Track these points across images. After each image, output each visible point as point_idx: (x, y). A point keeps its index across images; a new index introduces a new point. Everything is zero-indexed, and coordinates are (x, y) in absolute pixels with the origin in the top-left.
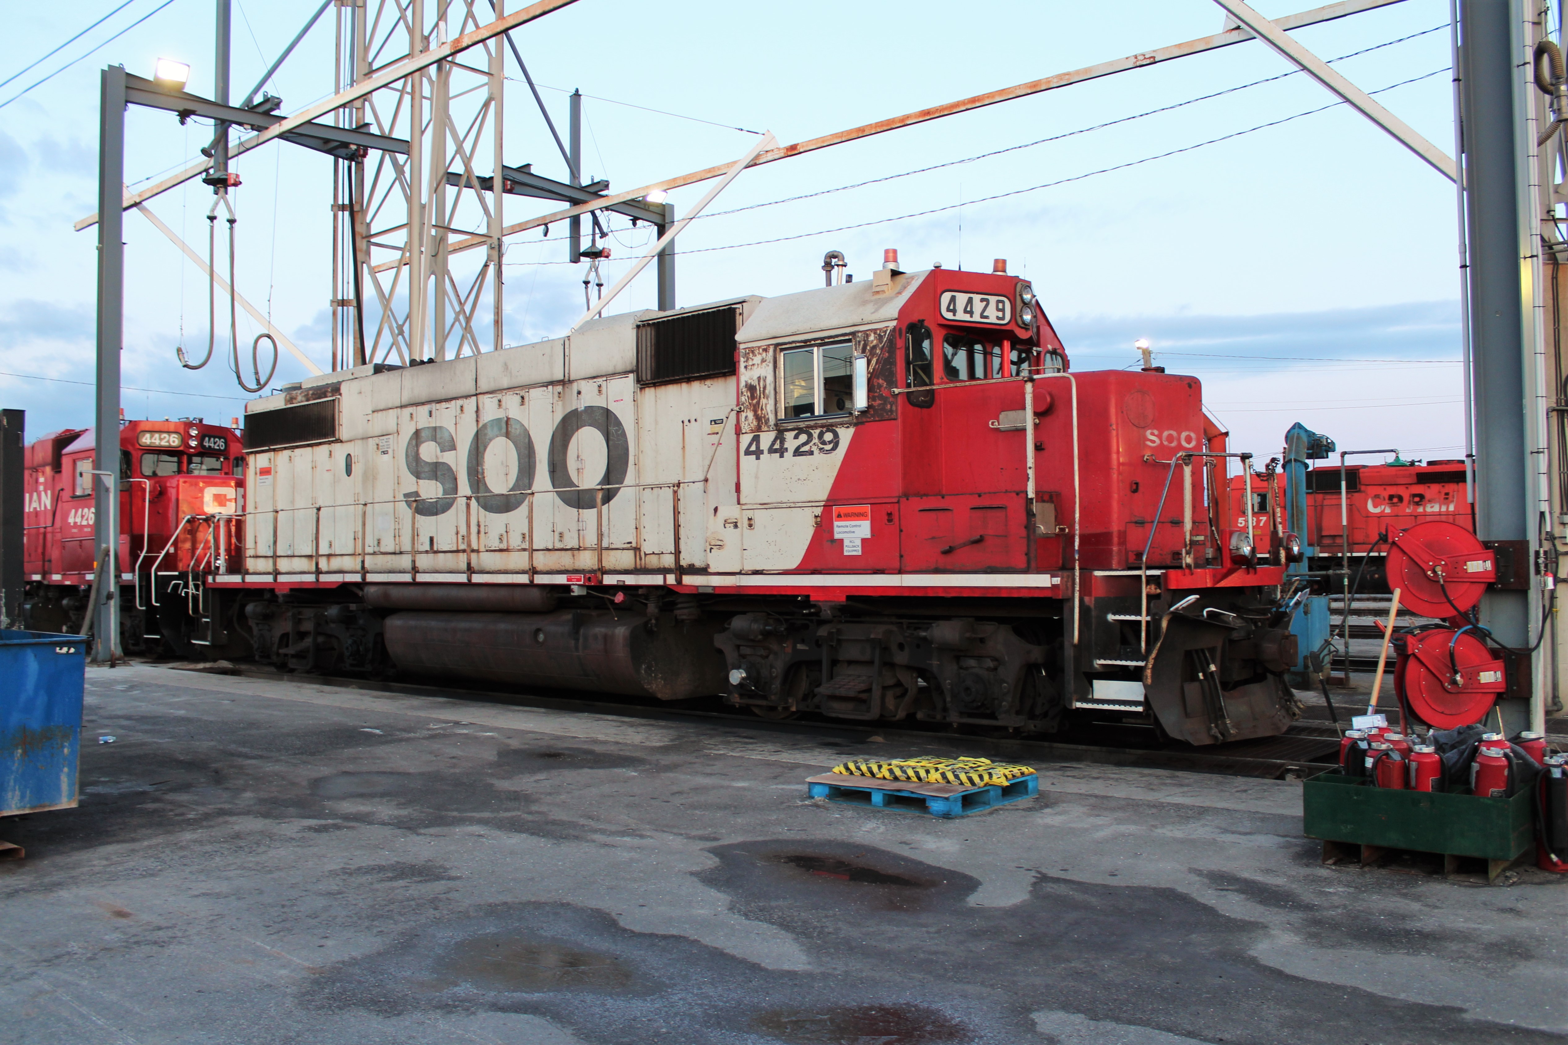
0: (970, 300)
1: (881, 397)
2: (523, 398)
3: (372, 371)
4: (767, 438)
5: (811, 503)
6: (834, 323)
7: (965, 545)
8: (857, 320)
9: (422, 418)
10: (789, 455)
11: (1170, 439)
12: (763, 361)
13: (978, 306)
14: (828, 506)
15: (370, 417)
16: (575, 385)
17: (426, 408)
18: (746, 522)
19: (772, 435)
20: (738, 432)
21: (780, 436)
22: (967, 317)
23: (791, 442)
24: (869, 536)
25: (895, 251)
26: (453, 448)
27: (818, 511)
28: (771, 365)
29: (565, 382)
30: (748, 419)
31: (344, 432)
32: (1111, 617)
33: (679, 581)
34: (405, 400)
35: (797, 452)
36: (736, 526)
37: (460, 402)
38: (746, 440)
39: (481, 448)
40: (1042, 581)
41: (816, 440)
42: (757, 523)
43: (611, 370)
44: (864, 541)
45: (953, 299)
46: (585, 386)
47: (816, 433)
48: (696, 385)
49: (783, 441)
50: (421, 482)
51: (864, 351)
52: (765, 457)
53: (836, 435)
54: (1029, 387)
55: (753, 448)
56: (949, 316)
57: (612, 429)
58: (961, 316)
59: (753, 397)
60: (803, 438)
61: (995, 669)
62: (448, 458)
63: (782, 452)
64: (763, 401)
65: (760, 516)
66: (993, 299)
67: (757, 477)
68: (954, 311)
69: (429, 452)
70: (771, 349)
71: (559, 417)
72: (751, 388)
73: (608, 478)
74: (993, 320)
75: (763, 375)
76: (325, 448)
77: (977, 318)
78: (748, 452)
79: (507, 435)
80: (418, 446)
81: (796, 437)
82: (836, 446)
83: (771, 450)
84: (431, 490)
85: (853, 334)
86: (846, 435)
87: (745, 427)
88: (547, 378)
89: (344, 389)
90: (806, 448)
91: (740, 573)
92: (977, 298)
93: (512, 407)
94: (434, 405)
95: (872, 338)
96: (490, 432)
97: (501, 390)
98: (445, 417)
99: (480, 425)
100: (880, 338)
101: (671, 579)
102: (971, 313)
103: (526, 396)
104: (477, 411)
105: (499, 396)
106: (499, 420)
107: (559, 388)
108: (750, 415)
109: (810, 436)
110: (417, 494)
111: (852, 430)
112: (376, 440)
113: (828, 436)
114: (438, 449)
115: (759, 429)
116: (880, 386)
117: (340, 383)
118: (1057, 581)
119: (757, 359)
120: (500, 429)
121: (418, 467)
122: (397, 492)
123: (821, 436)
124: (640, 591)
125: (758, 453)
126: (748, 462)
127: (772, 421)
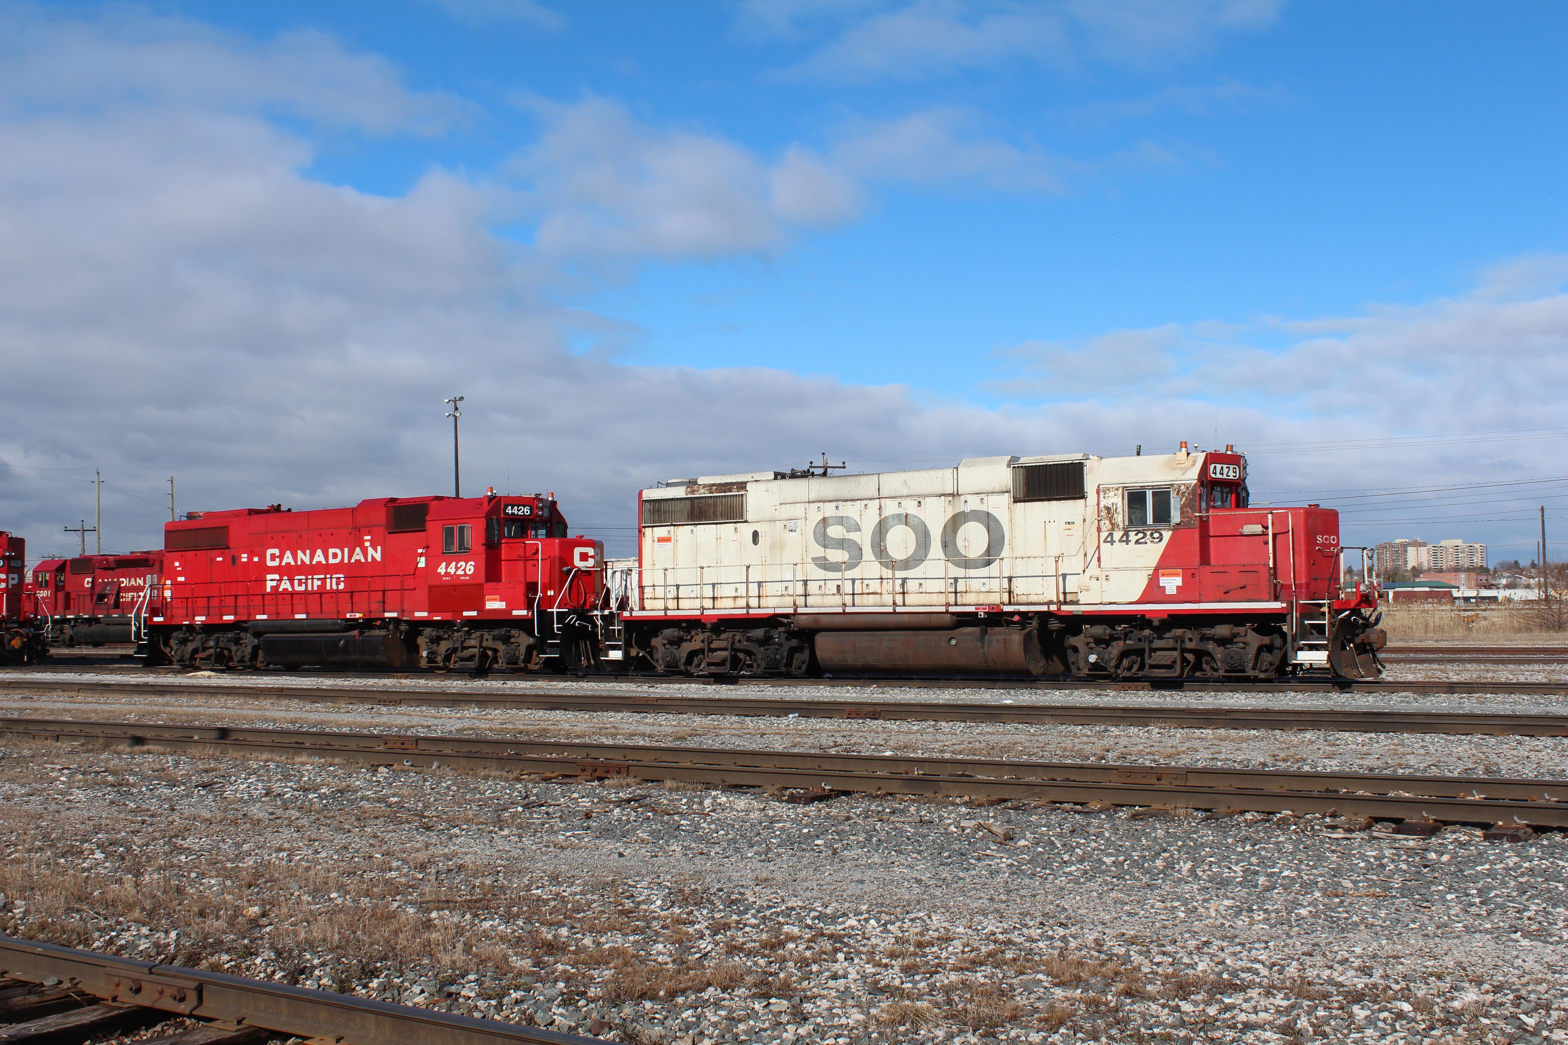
0: (1222, 468)
1: (1188, 517)
2: (919, 502)
3: (773, 477)
4: (1117, 535)
5: (1146, 568)
6: (1160, 479)
7: (1236, 589)
8: (1174, 479)
9: (829, 510)
10: (1132, 544)
11: (1326, 539)
12: (1115, 495)
13: (1225, 470)
14: (1156, 570)
15: (778, 507)
16: (962, 497)
17: (834, 504)
18: (1104, 578)
19: (1122, 533)
20: (1099, 530)
21: (1126, 534)
22: (1221, 477)
23: (1133, 536)
24: (1181, 584)
25: (1186, 443)
26: (858, 529)
27: (1151, 572)
28: (1121, 498)
29: (955, 495)
30: (1106, 525)
31: (750, 515)
32: (1306, 622)
33: (1059, 609)
34: (813, 497)
35: (1137, 542)
36: (1098, 579)
37: (865, 502)
38: (1104, 535)
39: (883, 531)
40: (1277, 605)
41: (1148, 536)
42: (1111, 578)
43: (990, 490)
44: (1177, 587)
45: (1215, 467)
46: (969, 498)
47: (1148, 533)
48: (1054, 503)
49: (1128, 536)
50: (827, 550)
51: (1178, 494)
52: (1117, 544)
53: (1161, 535)
54: (1270, 516)
55: (1109, 539)
56: (1213, 476)
57: (992, 524)
58: (1219, 476)
59: (1109, 513)
60: (1141, 535)
61: (1244, 648)
62: (854, 536)
63: (1127, 542)
64: (1115, 516)
65: (1112, 575)
66: (1231, 467)
67: (1111, 554)
68: (1215, 473)
69: (834, 532)
70: (1121, 489)
71: (950, 515)
72: (1108, 509)
73: (988, 552)
74: (1231, 477)
75: (1115, 502)
76: (731, 526)
77: (1225, 477)
78: (1105, 541)
79: (906, 524)
80: (825, 528)
81: (1136, 535)
82: (1161, 540)
83: (1121, 541)
84: (836, 556)
85: (1172, 485)
86: (1167, 535)
87: (1103, 528)
88: (940, 491)
89: (749, 486)
90: (1143, 540)
91: (1101, 604)
92: (1225, 466)
93: (910, 507)
94: (840, 503)
95: (1183, 487)
96: (891, 522)
97: (901, 497)
98: (850, 511)
99: (883, 517)
100: (1188, 488)
101: (1053, 608)
102: (1222, 474)
103: (922, 501)
104: (880, 509)
105: (900, 500)
106: (899, 515)
107: (951, 498)
108: (1107, 522)
109: (1145, 535)
110: (825, 558)
111: (1170, 533)
112: (785, 523)
113: (1156, 535)
114: (845, 530)
115: (1113, 529)
116: (1187, 512)
117: (746, 483)
118: (1284, 605)
119: (1112, 494)
120: (901, 520)
121: (824, 541)
122: (804, 557)
123: (1152, 535)
124: (1030, 615)
125: (1112, 542)
126: (1105, 547)
127: (1121, 526)
